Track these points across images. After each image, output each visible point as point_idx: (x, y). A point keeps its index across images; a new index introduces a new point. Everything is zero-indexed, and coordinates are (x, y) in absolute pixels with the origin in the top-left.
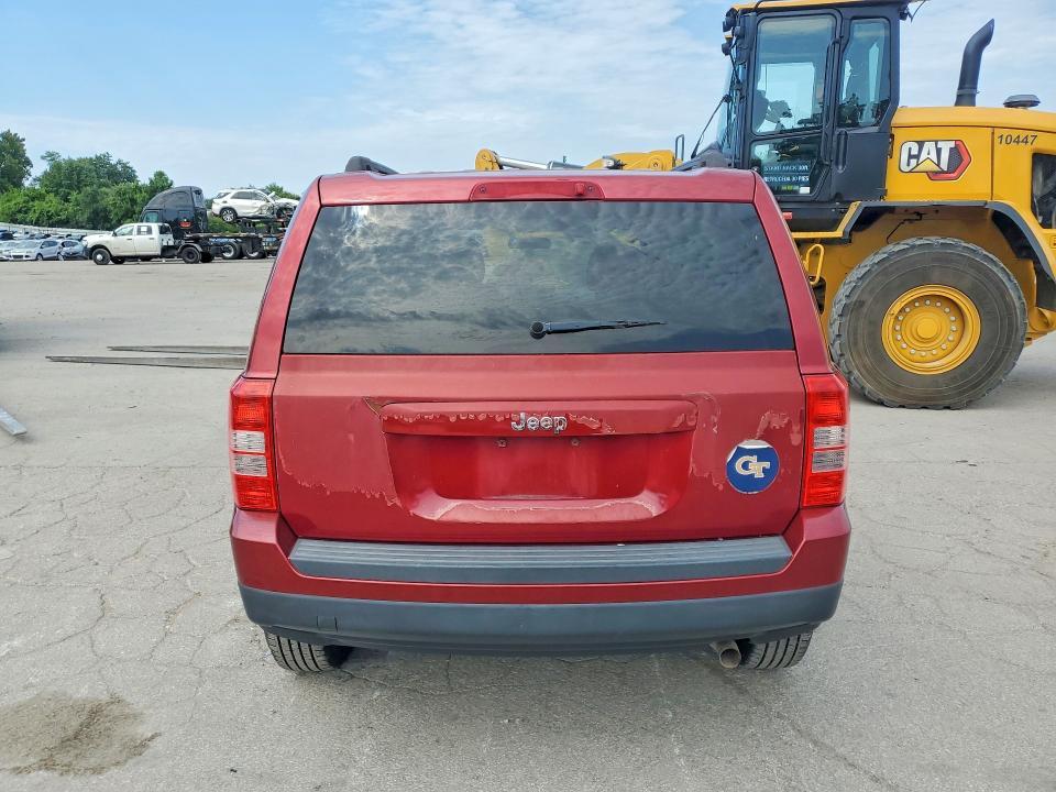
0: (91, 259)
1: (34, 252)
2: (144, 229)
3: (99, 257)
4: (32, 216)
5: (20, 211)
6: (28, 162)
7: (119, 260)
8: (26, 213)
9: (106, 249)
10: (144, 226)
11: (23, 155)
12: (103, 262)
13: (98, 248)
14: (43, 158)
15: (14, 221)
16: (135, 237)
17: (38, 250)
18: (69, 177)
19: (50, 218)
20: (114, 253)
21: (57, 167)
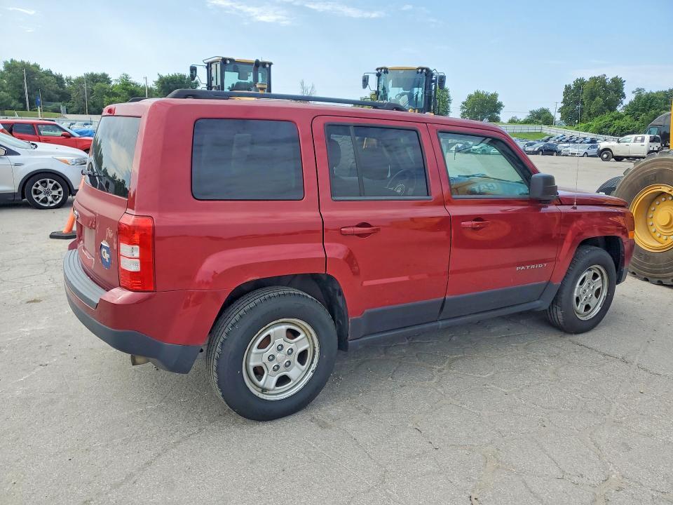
0: (600, 156)
1: (582, 151)
2: (640, 138)
3: (605, 156)
4: (612, 130)
5: (605, 127)
6: (624, 96)
7: (619, 159)
8: (609, 127)
9: (611, 151)
10: (639, 137)
11: (621, 92)
12: (607, 159)
13: (606, 150)
14: (633, 92)
15: (601, 133)
16: (632, 144)
17: (586, 150)
18: (645, 105)
19: (622, 131)
20: (615, 153)
21: (638, 98)
